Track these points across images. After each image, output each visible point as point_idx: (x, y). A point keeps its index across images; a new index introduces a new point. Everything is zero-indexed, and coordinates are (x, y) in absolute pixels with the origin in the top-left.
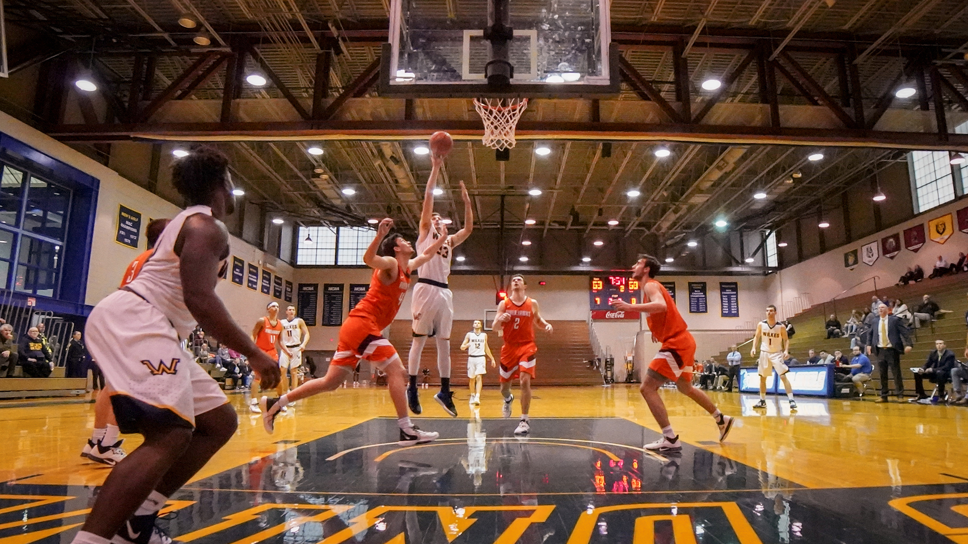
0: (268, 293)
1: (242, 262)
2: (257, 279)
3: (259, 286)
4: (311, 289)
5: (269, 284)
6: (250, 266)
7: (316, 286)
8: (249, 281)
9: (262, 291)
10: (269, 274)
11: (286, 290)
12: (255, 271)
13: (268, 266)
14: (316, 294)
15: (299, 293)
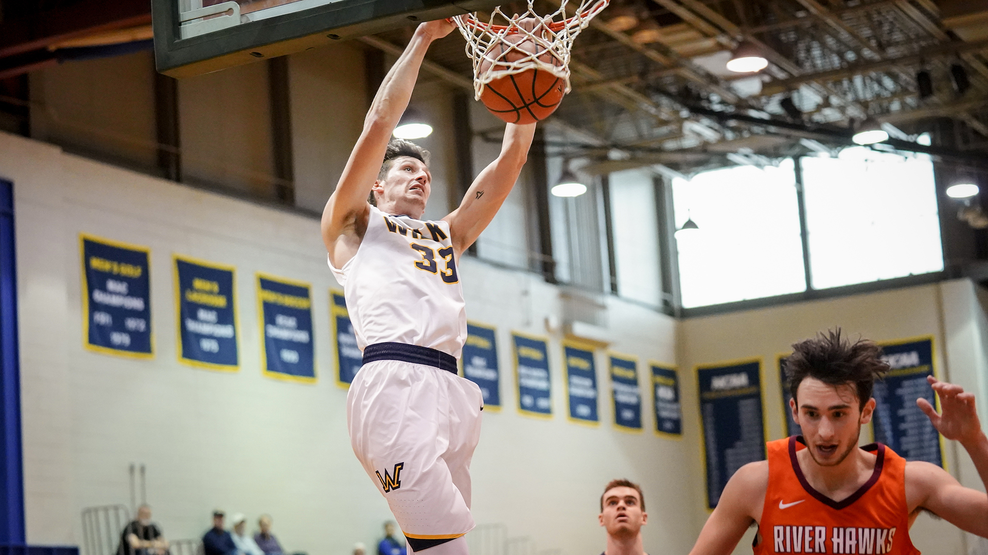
0: (593, 417)
1: (489, 334)
2: (548, 379)
3: (559, 400)
4: (740, 380)
5: (594, 386)
6: (519, 341)
7: (752, 370)
8: (524, 391)
9: (574, 414)
10: (588, 356)
11: (656, 398)
12: (536, 355)
13: (580, 329)
14: (757, 397)
15: (703, 402)
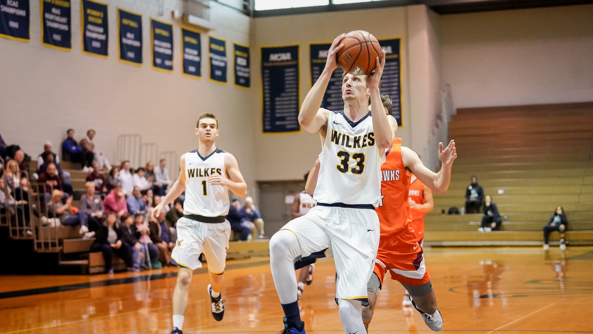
0: (198, 73)
1: (137, 19)
2: (172, 49)
3: (177, 62)
4: (286, 56)
5: (199, 55)
6: (155, 24)
7: (294, 51)
8: (156, 55)
9: (186, 71)
10: (197, 36)
11: (236, 64)
12: (165, 33)
13: (192, 19)
14: (296, 67)
15: (263, 68)
